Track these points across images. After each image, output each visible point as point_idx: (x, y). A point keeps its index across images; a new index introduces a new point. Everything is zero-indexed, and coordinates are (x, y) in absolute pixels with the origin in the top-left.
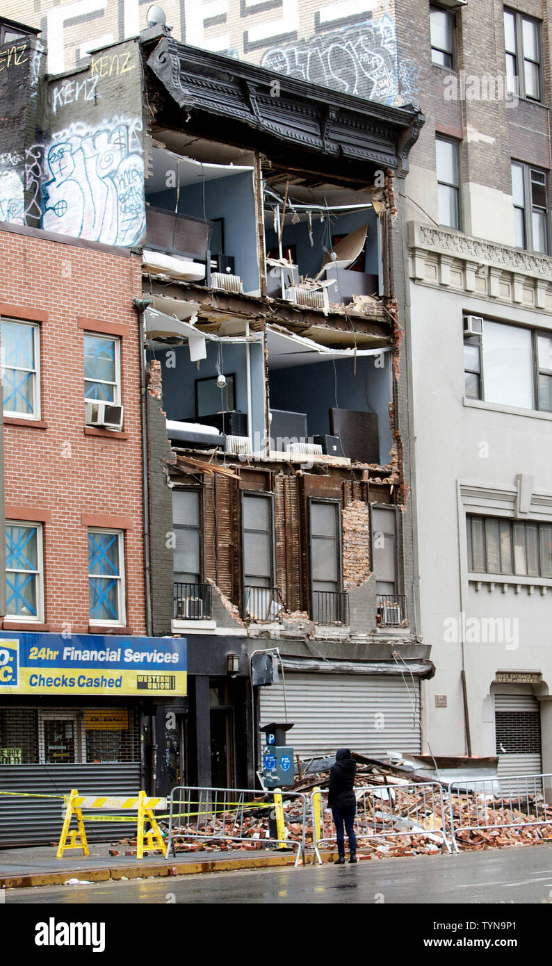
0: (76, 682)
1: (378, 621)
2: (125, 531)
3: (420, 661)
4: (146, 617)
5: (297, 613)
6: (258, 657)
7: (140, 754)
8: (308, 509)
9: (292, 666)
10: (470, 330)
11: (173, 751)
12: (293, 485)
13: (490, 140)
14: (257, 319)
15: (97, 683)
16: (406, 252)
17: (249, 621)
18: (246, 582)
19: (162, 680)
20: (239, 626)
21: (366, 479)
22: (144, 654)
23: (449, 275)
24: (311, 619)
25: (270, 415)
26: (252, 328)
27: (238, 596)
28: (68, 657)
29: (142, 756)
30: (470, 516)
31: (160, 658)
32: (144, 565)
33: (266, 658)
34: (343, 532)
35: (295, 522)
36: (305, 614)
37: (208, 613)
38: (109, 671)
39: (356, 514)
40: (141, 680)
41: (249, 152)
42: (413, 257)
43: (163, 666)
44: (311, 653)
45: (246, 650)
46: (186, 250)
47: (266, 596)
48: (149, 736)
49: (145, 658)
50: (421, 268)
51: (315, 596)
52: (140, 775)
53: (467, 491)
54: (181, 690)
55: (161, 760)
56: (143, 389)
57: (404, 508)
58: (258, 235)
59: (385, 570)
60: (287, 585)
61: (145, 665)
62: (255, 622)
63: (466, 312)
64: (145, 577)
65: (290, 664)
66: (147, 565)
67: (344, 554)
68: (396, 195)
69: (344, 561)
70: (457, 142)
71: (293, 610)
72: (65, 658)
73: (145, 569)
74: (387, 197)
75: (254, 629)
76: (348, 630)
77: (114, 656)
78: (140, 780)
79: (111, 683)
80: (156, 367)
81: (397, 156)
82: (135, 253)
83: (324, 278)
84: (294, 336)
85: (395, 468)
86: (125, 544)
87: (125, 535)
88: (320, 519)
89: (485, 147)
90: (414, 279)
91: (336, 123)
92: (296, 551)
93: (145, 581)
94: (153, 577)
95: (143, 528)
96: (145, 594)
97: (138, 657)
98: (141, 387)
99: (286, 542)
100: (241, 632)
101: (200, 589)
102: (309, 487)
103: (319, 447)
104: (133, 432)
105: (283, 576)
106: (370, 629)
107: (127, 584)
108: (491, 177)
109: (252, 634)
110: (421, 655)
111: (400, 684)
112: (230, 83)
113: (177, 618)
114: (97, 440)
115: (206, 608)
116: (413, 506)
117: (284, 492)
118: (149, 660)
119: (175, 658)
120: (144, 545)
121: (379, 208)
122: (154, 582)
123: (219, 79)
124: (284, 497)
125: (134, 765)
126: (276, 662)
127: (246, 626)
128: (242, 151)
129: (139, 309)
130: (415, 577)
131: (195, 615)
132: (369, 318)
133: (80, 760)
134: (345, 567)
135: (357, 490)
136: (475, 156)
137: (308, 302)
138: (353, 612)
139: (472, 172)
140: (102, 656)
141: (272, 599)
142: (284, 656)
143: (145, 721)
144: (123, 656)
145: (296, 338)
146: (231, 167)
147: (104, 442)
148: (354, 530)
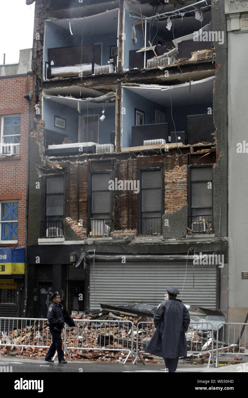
1: (187, 231)
2: (19, 200)
4: (25, 238)
5: (129, 230)
8: (140, 174)
18: (92, 217)
21: (191, 152)
29: (17, 301)
34: (165, 184)
36: (135, 231)
44: (126, 251)
52: (16, 310)
57: (215, 165)
60: (128, 216)
64: (26, 220)
66: (26, 214)
67: (166, 196)
69: (165, 200)
73: (26, 217)
75: (90, 241)
76: (162, 237)
78: (16, 312)
82: (30, 74)
86: (19, 206)
87: (19, 202)
93: (25, 222)
94: (29, 220)
96: (25, 228)
98: (29, 134)
103: (163, 140)
105: (126, 212)
106: (182, 236)
107: (18, 224)
109: (89, 243)
119: (5, 257)
122: (30, 222)
124: (128, 171)
125: (14, 305)
127: (85, 239)
130: (223, 203)
132: (201, 62)
134: (166, 203)
141: (105, 224)
143: (21, 285)
148: (173, 182)
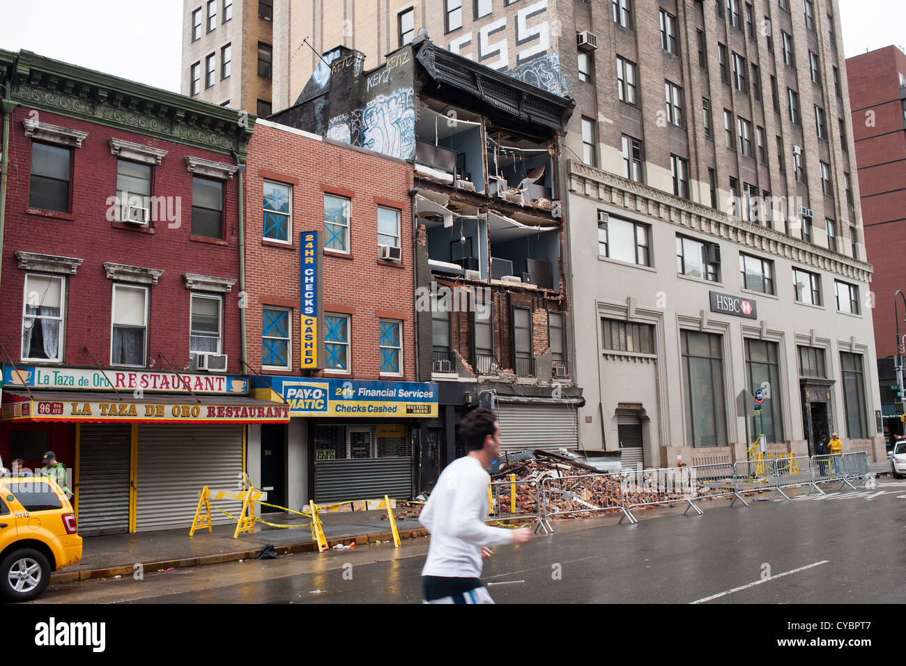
0: (367, 409)
1: (553, 374)
2: (403, 321)
3: (577, 397)
4: (415, 371)
5: (507, 370)
6: (483, 394)
7: (411, 451)
8: (513, 312)
9: (503, 399)
10: (602, 220)
11: (433, 449)
12: (504, 298)
13: (611, 122)
14: (483, 206)
15: (381, 410)
16: (566, 176)
17: (478, 374)
18: (477, 352)
19: (423, 408)
20: (473, 377)
21: (545, 297)
22: (411, 393)
23: (589, 189)
24: (515, 373)
25: (491, 260)
26: (481, 212)
27: (472, 360)
28: (362, 394)
29: (413, 453)
30: (603, 319)
31: (421, 394)
32: (415, 341)
33: (488, 395)
34: (533, 325)
35: (505, 319)
36: (511, 370)
37: (453, 369)
38: (389, 402)
39: (540, 316)
40: (409, 407)
41: (478, 115)
42: (570, 179)
43: (423, 400)
44: (515, 392)
45: (477, 390)
46: (442, 167)
47: (488, 360)
48: (417, 441)
49: (412, 395)
50: (575, 185)
51: (517, 360)
52: (411, 464)
53: (601, 305)
54: (435, 413)
55: (425, 455)
56: (414, 240)
57: (567, 314)
58: (483, 160)
59: (556, 347)
60: (501, 354)
61: (412, 399)
62: (482, 374)
63: (599, 211)
64: (415, 348)
65: (502, 399)
66: (416, 340)
67: (534, 337)
68: (560, 145)
69: (534, 341)
70: (593, 122)
71: (505, 368)
72: (359, 395)
73: (415, 343)
74: (556, 147)
75: (481, 379)
76: (536, 379)
77: (392, 394)
78: (411, 467)
79: (390, 410)
80: (423, 228)
81: (561, 125)
82: (409, 163)
83: (521, 188)
84: (505, 217)
85: (562, 291)
86: (403, 328)
87: (403, 323)
88: (520, 318)
89: (608, 125)
90: (571, 191)
91: (526, 103)
92: (506, 335)
93: (415, 350)
94: (420, 348)
95: (414, 320)
96: (415, 357)
97: (407, 394)
98: (413, 239)
99: (500, 331)
100: (474, 380)
101: (449, 355)
102: (514, 300)
103: (519, 279)
104: (408, 264)
105: (498, 349)
106: (548, 379)
107: (404, 352)
108: (612, 141)
109: (480, 381)
110: (577, 394)
111: (566, 410)
112: (466, 73)
113: (434, 372)
114: (385, 267)
115: (452, 366)
116: (572, 312)
117: (499, 302)
118: (414, 396)
119: (431, 395)
120: (414, 329)
121: (551, 152)
122: (420, 350)
123: (459, 71)
124: (499, 305)
125: (408, 458)
126: (494, 397)
127: (477, 377)
128: (474, 114)
129: (411, 195)
130: (574, 351)
131: (445, 370)
132: (546, 210)
133: (374, 456)
134: (534, 345)
135: (540, 303)
136: (603, 129)
137: (512, 199)
138: (539, 369)
139: (601, 138)
140: (384, 393)
141: (492, 361)
142: (498, 394)
143: (414, 432)
144: (397, 393)
145: (505, 218)
146: (468, 122)
147: (390, 269)
148: (539, 324)
